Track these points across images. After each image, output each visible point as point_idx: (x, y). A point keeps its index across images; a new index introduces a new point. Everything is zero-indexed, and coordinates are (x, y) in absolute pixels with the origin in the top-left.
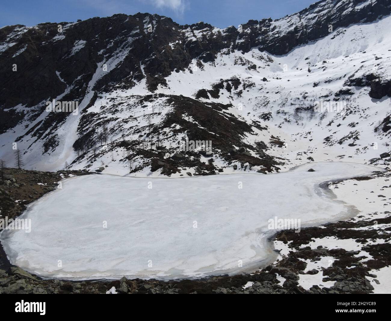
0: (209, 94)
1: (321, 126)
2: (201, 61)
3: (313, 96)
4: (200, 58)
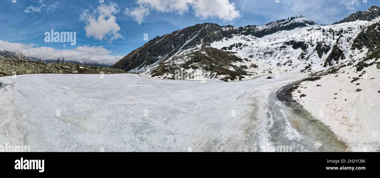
0: (227, 49)
1: (275, 59)
2: (228, 38)
3: (271, 48)
4: (227, 37)
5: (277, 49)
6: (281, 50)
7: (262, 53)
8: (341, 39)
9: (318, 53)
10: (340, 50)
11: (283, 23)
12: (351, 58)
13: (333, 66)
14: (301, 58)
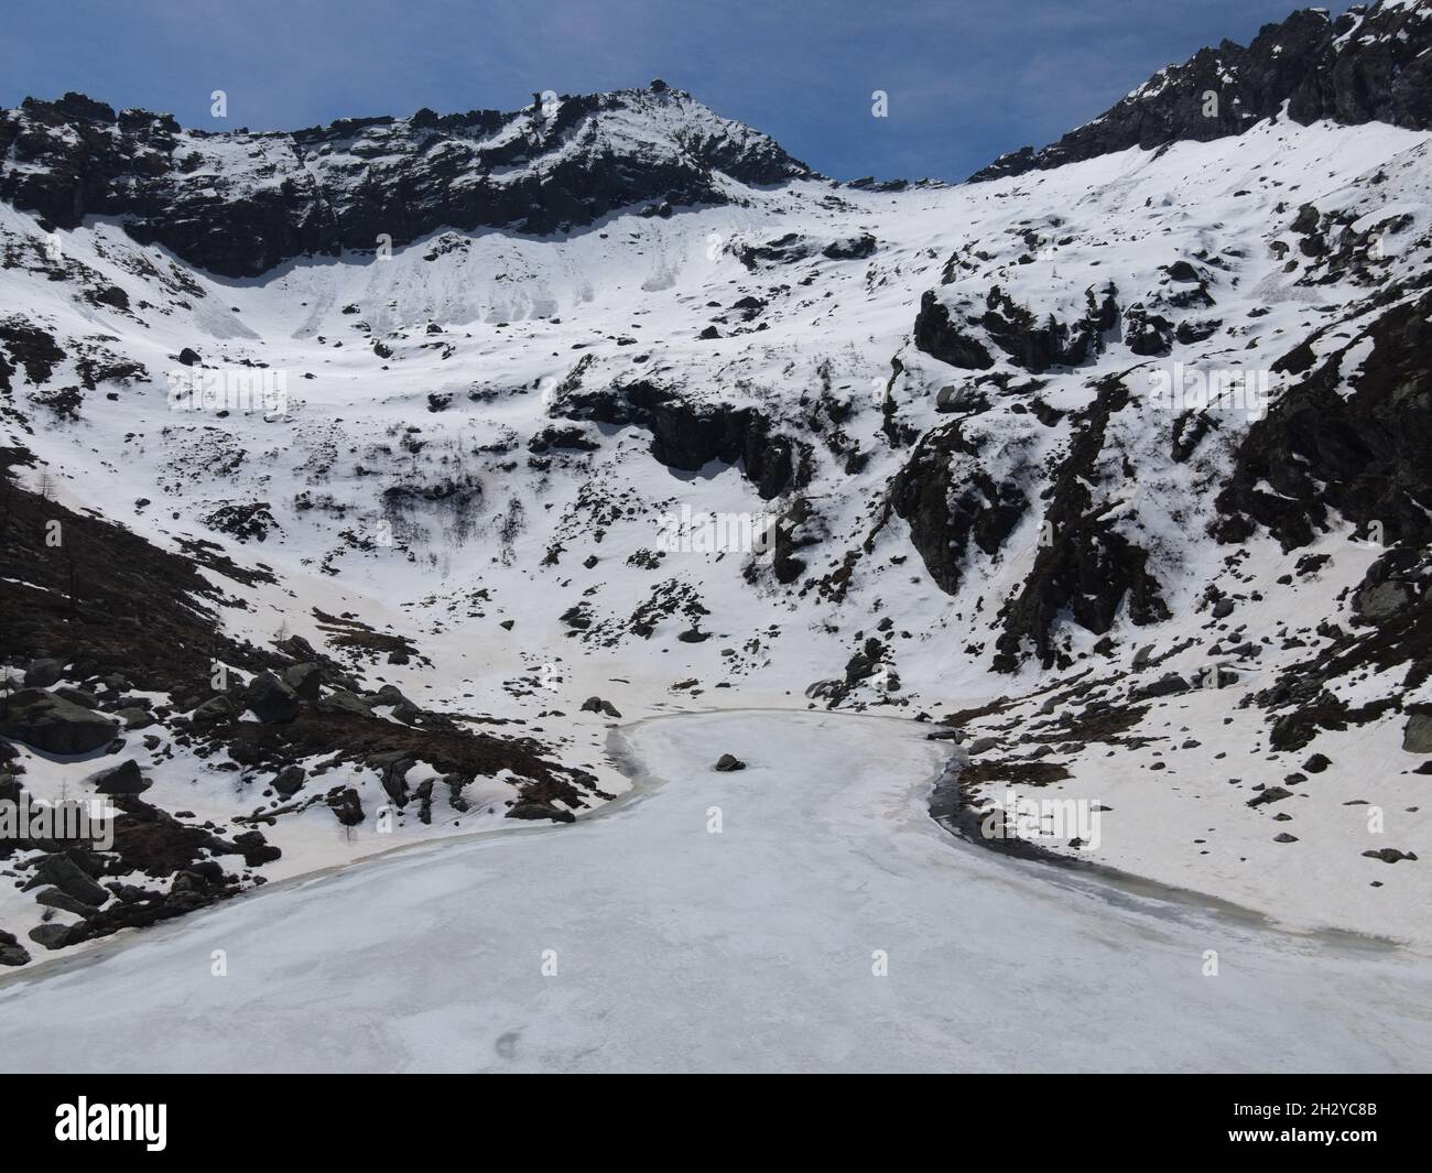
1: (517, 565)
5: (507, 459)
6: (543, 467)
7: (366, 496)
8: (1120, 432)
9: (917, 539)
10: (1120, 540)
11: (483, 154)
12: (1218, 614)
13: (1070, 672)
14: (770, 576)
